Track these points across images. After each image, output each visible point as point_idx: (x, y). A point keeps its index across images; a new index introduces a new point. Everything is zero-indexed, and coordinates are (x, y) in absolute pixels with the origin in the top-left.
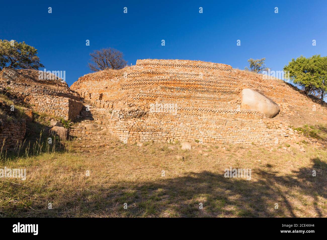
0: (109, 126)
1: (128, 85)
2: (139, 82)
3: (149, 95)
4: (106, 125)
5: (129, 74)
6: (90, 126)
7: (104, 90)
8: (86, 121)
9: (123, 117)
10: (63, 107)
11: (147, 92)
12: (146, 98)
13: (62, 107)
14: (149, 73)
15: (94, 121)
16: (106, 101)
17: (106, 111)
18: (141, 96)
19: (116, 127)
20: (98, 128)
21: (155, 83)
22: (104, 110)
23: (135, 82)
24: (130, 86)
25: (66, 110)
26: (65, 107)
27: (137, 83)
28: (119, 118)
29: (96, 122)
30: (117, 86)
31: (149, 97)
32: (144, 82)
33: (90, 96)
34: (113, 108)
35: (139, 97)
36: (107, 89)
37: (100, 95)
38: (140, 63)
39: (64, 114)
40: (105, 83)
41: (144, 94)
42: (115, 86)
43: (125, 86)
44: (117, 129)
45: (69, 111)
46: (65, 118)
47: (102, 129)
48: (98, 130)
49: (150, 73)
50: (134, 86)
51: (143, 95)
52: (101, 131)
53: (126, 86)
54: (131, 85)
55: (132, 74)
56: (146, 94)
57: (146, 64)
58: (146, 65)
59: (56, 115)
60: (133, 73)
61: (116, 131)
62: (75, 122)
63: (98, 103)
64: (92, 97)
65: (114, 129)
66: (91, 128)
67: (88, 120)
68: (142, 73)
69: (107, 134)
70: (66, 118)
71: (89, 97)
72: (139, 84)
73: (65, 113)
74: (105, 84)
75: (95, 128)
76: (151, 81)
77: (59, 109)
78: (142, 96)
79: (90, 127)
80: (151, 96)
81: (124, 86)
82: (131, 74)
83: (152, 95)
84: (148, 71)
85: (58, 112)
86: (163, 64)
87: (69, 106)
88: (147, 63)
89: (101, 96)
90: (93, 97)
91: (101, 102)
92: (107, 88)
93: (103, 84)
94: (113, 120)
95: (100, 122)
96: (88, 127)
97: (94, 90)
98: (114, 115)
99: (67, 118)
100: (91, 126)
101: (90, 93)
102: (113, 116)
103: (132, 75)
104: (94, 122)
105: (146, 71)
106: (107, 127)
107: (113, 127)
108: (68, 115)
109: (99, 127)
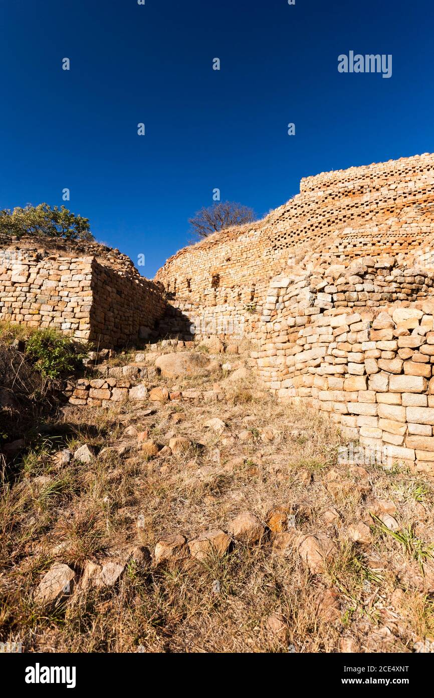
0: (260, 354)
1: (291, 234)
2: (326, 216)
3: (379, 239)
4: (241, 355)
5: (288, 211)
6: (178, 362)
7: (224, 267)
8: (164, 343)
9: (333, 301)
10: (71, 290)
11: (368, 231)
12: (367, 252)
13: (66, 293)
14: (350, 192)
15: (196, 343)
16: (231, 285)
17: (236, 312)
18: (350, 247)
19: (300, 357)
20: (209, 368)
21: (383, 211)
22: (229, 309)
23: (314, 220)
24: (298, 235)
25: (83, 303)
26: (78, 290)
27: (320, 223)
28: (312, 305)
29: (204, 347)
30: (255, 250)
31: (381, 248)
32: (343, 212)
33: (189, 286)
34: (255, 300)
35: (343, 250)
36: (231, 262)
37: (214, 277)
38: (310, 185)
39: (73, 320)
40: (223, 250)
41: (361, 240)
42: (251, 251)
43: (281, 239)
44: (312, 370)
45: (92, 307)
46: (78, 334)
47: (229, 372)
48: (211, 378)
49: (354, 193)
50: (310, 233)
51: (356, 241)
52: (226, 380)
53: (285, 238)
54: (302, 231)
55: (296, 209)
56: (369, 239)
57: (327, 184)
58: (328, 186)
59: (45, 324)
60: (299, 206)
61: (307, 379)
62: (119, 347)
63: (210, 298)
64: (193, 287)
65: (291, 369)
66: (179, 371)
67: (173, 341)
68: (326, 198)
69: (257, 395)
70: (83, 335)
71: (185, 289)
72: (327, 224)
73: (77, 316)
74: (224, 254)
75: (200, 371)
76: (367, 205)
77: (57, 298)
78: (355, 246)
79: (179, 364)
80: (385, 242)
81: (279, 240)
82: (292, 208)
83: (392, 239)
84: (346, 189)
85: (51, 314)
86: (381, 173)
87: (94, 287)
88: (332, 181)
89: (216, 281)
90: (197, 287)
91: (217, 294)
92: (229, 260)
93: (219, 254)
94: (278, 327)
95: (219, 346)
96: (171, 365)
97: (199, 271)
98: (277, 301)
99: (85, 332)
100: (179, 360)
101: (189, 278)
102: (272, 307)
103: (295, 211)
104: (195, 346)
105: (340, 190)
106: (246, 363)
107: (280, 360)
108: (88, 320)
109: (214, 364)
